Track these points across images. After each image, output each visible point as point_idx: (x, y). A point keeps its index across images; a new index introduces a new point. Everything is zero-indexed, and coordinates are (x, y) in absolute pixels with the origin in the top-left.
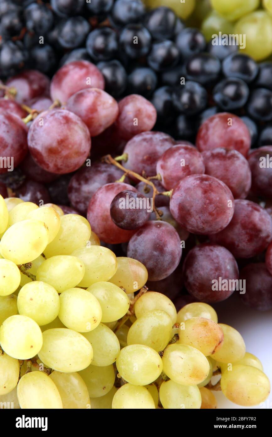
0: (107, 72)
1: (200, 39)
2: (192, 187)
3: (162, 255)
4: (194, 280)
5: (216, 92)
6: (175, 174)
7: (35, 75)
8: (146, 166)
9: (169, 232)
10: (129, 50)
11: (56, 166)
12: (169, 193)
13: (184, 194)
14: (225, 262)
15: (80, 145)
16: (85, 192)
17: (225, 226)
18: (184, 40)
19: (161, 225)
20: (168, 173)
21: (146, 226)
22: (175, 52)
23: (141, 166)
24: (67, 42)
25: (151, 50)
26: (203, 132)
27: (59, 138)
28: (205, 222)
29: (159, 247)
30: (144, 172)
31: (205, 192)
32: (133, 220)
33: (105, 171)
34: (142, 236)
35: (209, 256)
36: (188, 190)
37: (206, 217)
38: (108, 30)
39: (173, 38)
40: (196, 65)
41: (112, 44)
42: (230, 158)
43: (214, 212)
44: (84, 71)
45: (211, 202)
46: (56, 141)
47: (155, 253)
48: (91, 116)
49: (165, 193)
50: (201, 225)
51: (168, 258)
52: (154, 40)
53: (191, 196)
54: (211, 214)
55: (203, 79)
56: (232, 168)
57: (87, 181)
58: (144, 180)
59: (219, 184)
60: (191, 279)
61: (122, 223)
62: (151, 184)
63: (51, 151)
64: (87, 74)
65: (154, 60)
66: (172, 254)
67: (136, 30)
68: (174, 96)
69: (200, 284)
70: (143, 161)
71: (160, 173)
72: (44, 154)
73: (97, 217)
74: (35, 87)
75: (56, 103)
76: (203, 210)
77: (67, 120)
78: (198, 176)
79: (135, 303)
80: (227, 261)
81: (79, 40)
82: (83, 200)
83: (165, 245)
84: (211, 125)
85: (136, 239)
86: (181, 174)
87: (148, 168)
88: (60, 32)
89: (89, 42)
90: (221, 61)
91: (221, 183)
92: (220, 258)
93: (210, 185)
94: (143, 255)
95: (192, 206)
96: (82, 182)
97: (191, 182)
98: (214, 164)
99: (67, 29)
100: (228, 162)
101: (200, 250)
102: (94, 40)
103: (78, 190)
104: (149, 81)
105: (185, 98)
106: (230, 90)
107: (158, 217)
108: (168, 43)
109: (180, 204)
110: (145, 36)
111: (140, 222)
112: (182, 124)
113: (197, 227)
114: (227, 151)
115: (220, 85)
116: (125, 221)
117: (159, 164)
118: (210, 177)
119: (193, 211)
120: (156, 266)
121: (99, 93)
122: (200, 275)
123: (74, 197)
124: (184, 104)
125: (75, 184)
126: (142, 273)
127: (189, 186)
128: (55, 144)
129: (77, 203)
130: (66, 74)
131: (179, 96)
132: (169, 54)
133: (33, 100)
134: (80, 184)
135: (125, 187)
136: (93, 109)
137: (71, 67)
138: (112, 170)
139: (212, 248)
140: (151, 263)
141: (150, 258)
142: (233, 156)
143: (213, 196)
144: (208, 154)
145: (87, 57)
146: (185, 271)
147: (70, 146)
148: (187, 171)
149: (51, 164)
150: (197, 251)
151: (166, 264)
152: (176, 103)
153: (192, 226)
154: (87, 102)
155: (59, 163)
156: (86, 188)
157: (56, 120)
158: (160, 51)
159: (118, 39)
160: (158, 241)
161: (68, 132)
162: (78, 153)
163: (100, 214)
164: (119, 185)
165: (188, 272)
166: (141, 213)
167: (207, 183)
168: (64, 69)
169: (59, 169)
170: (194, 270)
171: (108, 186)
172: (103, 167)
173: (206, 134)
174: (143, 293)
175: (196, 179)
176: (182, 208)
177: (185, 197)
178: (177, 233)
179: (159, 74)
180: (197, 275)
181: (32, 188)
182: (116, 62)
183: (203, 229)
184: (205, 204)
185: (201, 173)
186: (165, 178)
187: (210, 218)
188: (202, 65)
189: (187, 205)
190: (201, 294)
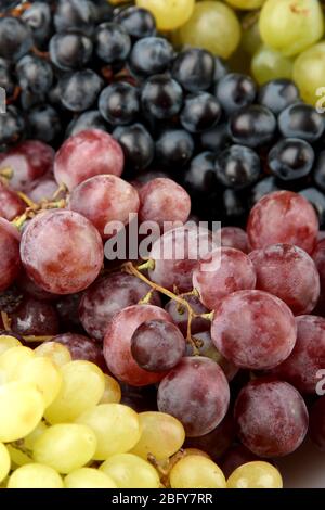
0: (128, 140)
1: (248, 86)
2: (238, 311)
3: (202, 406)
4: (249, 430)
5: (272, 159)
6: (215, 290)
7: (36, 148)
8: (179, 275)
9: (211, 373)
10: (154, 110)
11: (58, 286)
12: (209, 316)
13: (228, 321)
14: (288, 405)
15: (89, 257)
16: (100, 315)
17: (285, 357)
18: (226, 90)
19: (199, 363)
20: (206, 288)
21: (180, 365)
22: (215, 107)
23: (172, 275)
24: (72, 104)
25: (183, 107)
26: (255, 219)
27: (60, 251)
28: (259, 356)
29: (199, 395)
30: (175, 288)
31: (256, 316)
32: (161, 361)
33: (125, 286)
34: (175, 379)
35: (267, 397)
36: (232, 314)
37: (258, 349)
38: (126, 84)
39: (212, 89)
40: (243, 123)
41: (132, 104)
42: (289, 260)
43: (270, 343)
44: (95, 143)
45: (264, 330)
46: (56, 255)
47: (194, 403)
48: (102, 214)
49: (205, 316)
50: (253, 361)
51: (210, 408)
52: (187, 94)
53: (236, 323)
54: (265, 346)
55: (253, 141)
56: (292, 274)
57: (102, 300)
58: (176, 299)
59: (275, 303)
60: (244, 430)
61: (147, 366)
62: (185, 303)
63: (51, 268)
64: (100, 148)
65: (188, 120)
66: (217, 402)
67: (162, 82)
68: (217, 167)
69: (256, 436)
70: (175, 270)
71: (198, 288)
72: (42, 273)
73: (115, 353)
74: (37, 163)
75: (62, 188)
76: (254, 341)
77: (69, 225)
78: (245, 293)
79: (169, 474)
80: (291, 403)
81: (89, 100)
82: (98, 326)
83: (206, 391)
84: (265, 209)
85: (167, 385)
86: (223, 289)
87: (182, 278)
88: (64, 91)
89: (102, 103)
90: (277, 115)
91: (277, 300)
92: (282, 400)
93: (262, 306)
94: (177, 406)
95: (239, 337)
96: (96, 302)
97: (236, 302)
98: (269, 269)
99: (72, 86)
100: (287, 265)
101: (254, 389)
102: (108, 100)
103: (91, 313)
104: (183, 146)
105: (231, 168)
106: (290, 155)
107: (196, 350)
108: (205, 96)
109: (223, 334)
110: (174, 90)
111: (171, 362)
112: (230, 200)
113: (248, 362)
114: (286, 248)
115: (276, 149)
116: (151, 363)
117: (195, 275)
118: (262, 293)
119: (240, 341)
120: (195, 420)
121: (113, 181)
122: (256, 424)
123: (86, 322)
124: (231, 177)
125: (87, 305)
126: (177, 432)
127: (234, 309)
128: (55, 259)
129: (91, 329)
130: (71, 149)
131: (224, 166)
132: (207, 110)
133: (34, 184)
134: (93, 305)
135: (150, 311)
136: (106, 204)
137: (79, 140)
138: (135, 283)
139: (270, 385)
140: (188, 418)
141: (186, 410)
142: (294, 256)
143: (267, 321)
144: (261, 254)
145: (100, 121)
146: (237, 418)
147: (75, 260)
148: (232, 284)
149: (53, 284)
150: (250, 390)
151: (209, 416)
152: (220, 175)
153: (241, 361)
154: (97, 195)
155: (63, 283)
156: (101, 309)
157: (54, 226)
158: (196, 107)
159: (138, 96)
160: (196, 387)
161: (71, 241)
162: (87, 268)
163: (119, 351)
164: (142, 308)
165: (240, 419)
166: (170, 351)
167: (258, 303)
168: (69, 143)
169: (62, 290)
170: (247, 417)
171: (129, 310)
172: (122, 281)
173: (258, 221)
174: (179, 459)
175: (243, 298)
176: (226, 338)
177: (231, 325)
178: (222, 373)
179: (196, 137)
180: (252, 424)
181: (32, 309)
182: (139, 126)
183: (256, 365)
184: (256, 333)
185: (250, 288)
186: (203, 294)
187: (265, 351)
188: (251, 123)
189: (233, 335)
190: (259, 448)
